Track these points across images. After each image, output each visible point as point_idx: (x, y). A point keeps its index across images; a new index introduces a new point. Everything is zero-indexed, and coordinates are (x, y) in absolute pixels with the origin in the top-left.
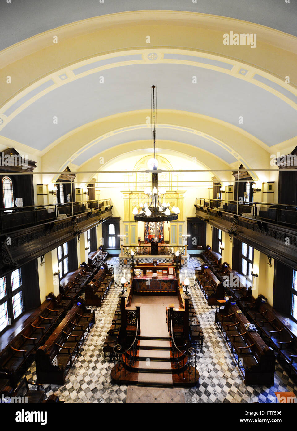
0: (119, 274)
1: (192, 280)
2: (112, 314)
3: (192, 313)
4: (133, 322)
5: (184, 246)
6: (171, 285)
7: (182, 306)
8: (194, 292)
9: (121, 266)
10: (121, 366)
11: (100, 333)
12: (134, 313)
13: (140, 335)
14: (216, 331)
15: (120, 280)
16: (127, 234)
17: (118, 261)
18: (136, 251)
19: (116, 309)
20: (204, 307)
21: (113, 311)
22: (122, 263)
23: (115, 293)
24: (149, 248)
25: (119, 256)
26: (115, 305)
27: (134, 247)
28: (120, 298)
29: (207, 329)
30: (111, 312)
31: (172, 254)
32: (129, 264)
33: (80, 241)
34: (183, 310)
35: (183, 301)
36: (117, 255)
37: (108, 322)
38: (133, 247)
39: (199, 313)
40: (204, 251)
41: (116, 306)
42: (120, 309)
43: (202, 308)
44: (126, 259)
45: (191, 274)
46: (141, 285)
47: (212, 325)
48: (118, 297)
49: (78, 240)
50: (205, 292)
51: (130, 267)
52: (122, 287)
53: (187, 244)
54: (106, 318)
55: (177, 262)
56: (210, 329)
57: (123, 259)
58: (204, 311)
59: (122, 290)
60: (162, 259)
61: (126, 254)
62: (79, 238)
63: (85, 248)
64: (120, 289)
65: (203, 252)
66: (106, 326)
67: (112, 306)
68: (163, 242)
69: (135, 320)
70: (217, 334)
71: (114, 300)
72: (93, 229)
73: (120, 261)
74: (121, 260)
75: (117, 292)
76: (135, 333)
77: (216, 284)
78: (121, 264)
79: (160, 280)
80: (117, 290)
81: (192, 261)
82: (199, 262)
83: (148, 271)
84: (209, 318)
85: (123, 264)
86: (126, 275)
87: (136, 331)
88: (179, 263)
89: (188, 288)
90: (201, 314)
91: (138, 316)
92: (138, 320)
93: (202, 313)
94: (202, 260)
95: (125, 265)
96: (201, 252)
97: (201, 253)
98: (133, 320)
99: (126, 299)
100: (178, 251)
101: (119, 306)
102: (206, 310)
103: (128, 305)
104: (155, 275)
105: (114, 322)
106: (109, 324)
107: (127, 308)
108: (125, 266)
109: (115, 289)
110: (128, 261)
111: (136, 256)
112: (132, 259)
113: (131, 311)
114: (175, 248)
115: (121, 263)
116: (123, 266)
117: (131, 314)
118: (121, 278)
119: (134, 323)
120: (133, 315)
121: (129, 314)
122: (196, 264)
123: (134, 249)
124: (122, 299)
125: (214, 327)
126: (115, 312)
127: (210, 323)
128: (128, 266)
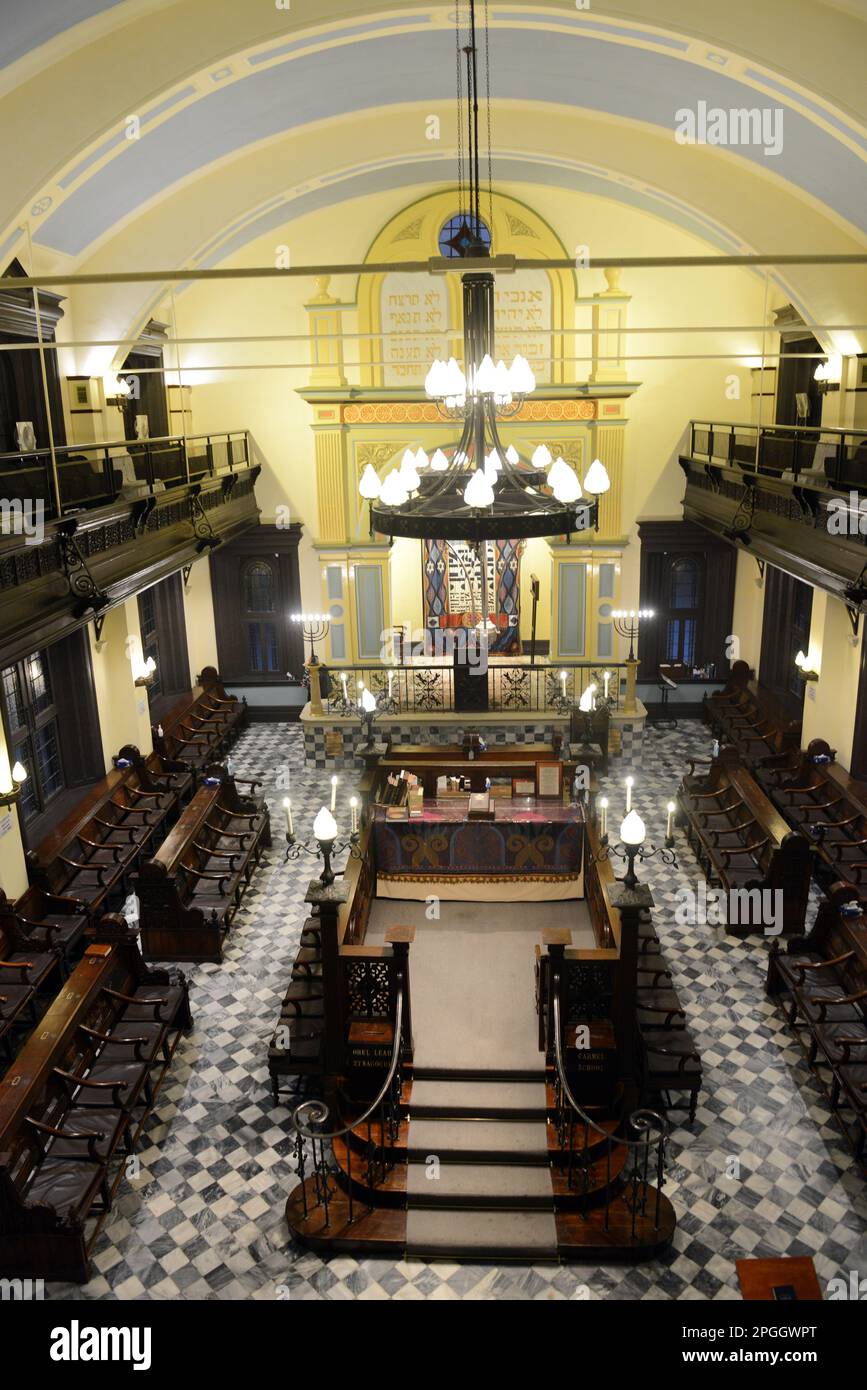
0: (307, 798)
1: (657, 825)
2: (280, 974)
3: (653, 975)
4: (377, 1009)
5: (624, 665)
6: (554, 847)
7: (605, 940)
8: (665, 878)
9: (312, 763)
10: (332, 1184)
11: (227, 1056)
12: (383, 968)
13: (411, 1061)
14: (758, 1042)
15: (311, 825)
16: (337, 611)
17: (295, 738)
18: (386, 691)
19: (294, 954)
20: (710, 942)
21: (283, 963)
22: (319, 747)
23: (289, 883)
24: (446, 679)
25: (301, 717)
26: (290, 937)
27: (375, 672)
28: (314, 903)
29: (720, 1034)
30: (273, 968)
31: (563, 702)
32: (350, 755)
33: (104, 646)
34: (615, 955)
35: (614, 915)
36: (291, 714)
37: (265, 1009)
38: (366, 672)
39: (684, 968)
40: (721, 688)
41: (298, 942)
42: (318, 951)
43: (700, 946)
44: (335, 729)
45: (652, 795)
46: (412, 848)
47: (741, 1017)
48: (306, 901)
49: (98, 638)
50: (716, 876)
51: (357, 765)
52: (322, 855)
53: (636, 657)
54: (253, 993)
55: (586, 743)
56: (733, 1033)
57: (319, 731)
58: (709, 961)
59: (322, 869)
60: (511, 729)
61: (334, 704)
62: (98, 632)
63: (135, 678)
64: (313, 865)
65: (716, 693)
66: (252, 1027)
67: (277, 942)
68: (518, 649)
69: (386, 1002)
70: (761, 1054)
71: (284, 915)
72: (167, 586)
73: (309, 739)
74: (312, 732)
75: (298, 878)
76: (389, 1052)
77: (773, 840)
78: (310, 756)
79: (503, 826)
80: (297, 874)
81: (659, 737)
82: (693, 739)
83: (442, 782)
84: (728, 988)
85: (321, 755)
86: (337, 804)
87: (392, 1047)
88: (596, 747)
89: (637, 858)
90: (692, 973)
91: (400, 983)
92: (400, 999)
93: (696, 966)
94: (707, 732)
95: (332, 757)
96: (706, 694)
97: (705, 699)
98: (378, 1000)
99: (345, 911)
100: (592, 688)
101: (310, 939)
102: (715, 953)
103: (355, 937)
104: (480, 802)
105: (291, 1009)
106: (265, 1016)
107: (346, 951)
108: (330, 763)
109: (290, 868)
110: (348, 739)
111: (385, 717)
112: (365, 731)
113: (368, 959)
114: (578, 677)
115: (311, 747)
116: (320, 764)
117: (368, 971)
118: (314, 818)
119: (384, 1014)
120: (377, 976)
121: (360, 976)
122: (678, 751)
123: (374, 681)
124: (325, 910)
125: (751, 1025)
126: (296, 966)
127: (733, 1008)
128: (348, 763)
